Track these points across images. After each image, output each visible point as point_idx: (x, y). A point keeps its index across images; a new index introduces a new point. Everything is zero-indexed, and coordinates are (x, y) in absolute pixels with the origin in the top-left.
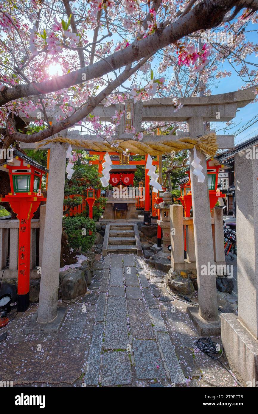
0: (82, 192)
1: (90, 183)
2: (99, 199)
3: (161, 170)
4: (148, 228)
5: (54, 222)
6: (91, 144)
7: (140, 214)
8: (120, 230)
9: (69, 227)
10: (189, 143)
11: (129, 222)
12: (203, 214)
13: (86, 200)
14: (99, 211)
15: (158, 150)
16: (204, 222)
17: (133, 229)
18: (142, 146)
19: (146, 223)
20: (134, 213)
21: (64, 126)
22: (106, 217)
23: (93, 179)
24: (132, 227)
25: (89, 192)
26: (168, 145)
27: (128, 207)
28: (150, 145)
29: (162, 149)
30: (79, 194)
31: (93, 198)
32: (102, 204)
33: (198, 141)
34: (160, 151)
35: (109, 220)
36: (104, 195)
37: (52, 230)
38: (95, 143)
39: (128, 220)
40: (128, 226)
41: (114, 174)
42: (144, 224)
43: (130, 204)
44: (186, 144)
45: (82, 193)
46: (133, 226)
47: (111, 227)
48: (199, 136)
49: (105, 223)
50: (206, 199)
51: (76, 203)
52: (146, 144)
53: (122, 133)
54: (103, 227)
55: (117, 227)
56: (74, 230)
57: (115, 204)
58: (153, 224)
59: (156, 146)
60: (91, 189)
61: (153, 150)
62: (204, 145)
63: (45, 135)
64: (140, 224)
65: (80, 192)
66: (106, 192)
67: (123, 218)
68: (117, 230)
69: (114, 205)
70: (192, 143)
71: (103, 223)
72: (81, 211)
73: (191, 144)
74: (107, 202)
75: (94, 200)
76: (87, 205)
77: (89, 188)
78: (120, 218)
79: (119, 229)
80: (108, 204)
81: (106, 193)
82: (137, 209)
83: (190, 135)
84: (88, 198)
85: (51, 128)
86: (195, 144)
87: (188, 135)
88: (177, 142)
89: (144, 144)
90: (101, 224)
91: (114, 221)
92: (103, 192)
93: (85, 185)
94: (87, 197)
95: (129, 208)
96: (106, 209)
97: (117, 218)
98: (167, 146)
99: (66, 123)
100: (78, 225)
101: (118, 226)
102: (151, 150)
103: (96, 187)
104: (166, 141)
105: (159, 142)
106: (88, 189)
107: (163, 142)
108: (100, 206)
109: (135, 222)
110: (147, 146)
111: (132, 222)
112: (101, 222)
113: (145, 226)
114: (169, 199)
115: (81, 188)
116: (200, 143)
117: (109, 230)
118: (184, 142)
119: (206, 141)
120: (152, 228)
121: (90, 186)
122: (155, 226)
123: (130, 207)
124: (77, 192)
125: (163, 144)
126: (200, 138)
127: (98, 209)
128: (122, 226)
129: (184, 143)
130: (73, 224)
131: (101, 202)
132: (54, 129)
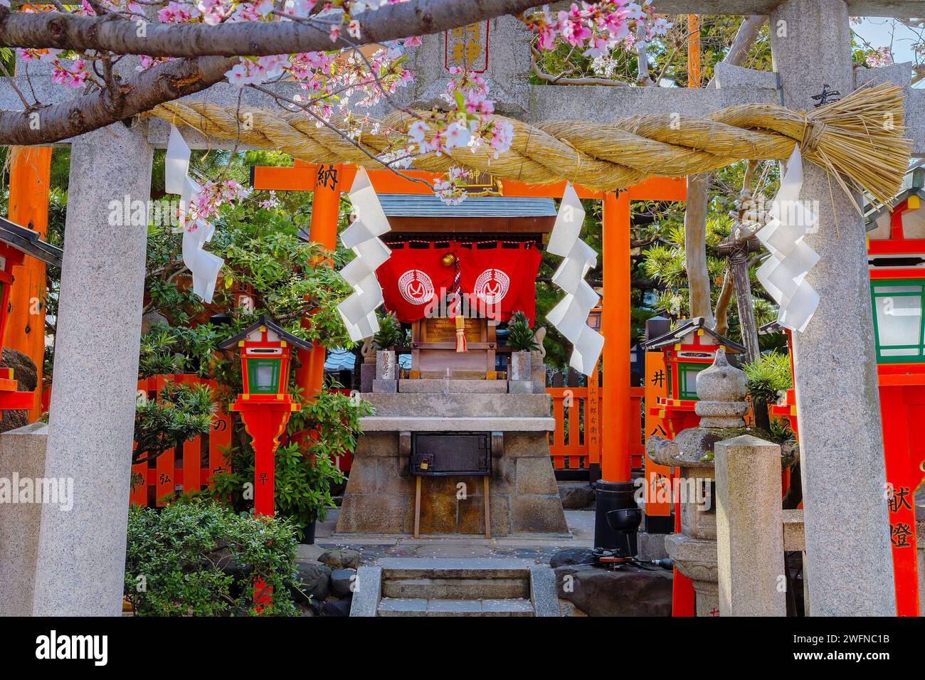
0: (212, 358)
1: (258, 304)
2: (313, 406)
3: (702, 232)
4: (616, 582)
5: (88, 515)
6: (280, 127)
7: (576, 503)
8: (446, 597)
9: (148, 559)
10: (771, 131)
11: (504, 553)
12: (843, 485)
13: (231, 408)
14: (312, 480)
15: (615, 164)
16: (848, 522)
17: (527, 594)
18: (532, 146)
19: (608, 555)
20: (542, 499)
21: (173, 89)
22: (359, 516)
23: (280, 284)
24: (519, 583)
25: (254, 361)
26: (666, 142)
27: (499, 455)
28: (575, 142)
29: (634, 161)
30: (187, 370)
31: (280, 397)
32: (331, 438)
33: (811, 126)
34: (627, 168)
35: (375, 541)
36: (348, 380)
37: (79, 552)
38: (301, 126)
39: (503, 543)
40: (494, 575)
41: (412, 245)
42: (597, 562)
43: (510, 436)
44: (755, 137)
45: (208, 366)
46: (525, 576)
47: (387, 577)
48: (822, 98)
49: (352, 554)
50: (861, 407)
51: (174, 426)
52: (557, 135)
53: (434, 75)
54: (338, 575)
55: (427, 582)
56: (177, 576)
57: (415, 435)
58: (647, 564)
59: (603, 145)
60: (264, 342)
61: (591, 165)
62: (840, 144)
63: (89, 118)
64: (570, 562)
65: (196, 363)
66: (360, 359)
67: (471, 531)
68: (428, 597)
69: (406, 445)
70: (785, 132)
71: (335, 554)
72: (204, 475)
73: (781, 139)
74: (366, 423)
75: (285, 406)
76: (237, 439)
77: (256, 337)
78: (448, 530)
79: (443, 592)
80: (371, 435)
81: (358, 365)
82: (561, 476)
83: (780, 88)
84: (246, 397)
85: (116, 97)
86: (799, 137)
87: (774, 85)
88: (707, 128)
89: (546, 136)
90: (324, 559)
91: (407, 542)
92: (340, 360)
93: (228, 320)
94: (238, 389)
95: (505, 465)
96: (356, 464)
97: (430, 524)
98: (661, 146)
99: (183, 78)
100: (197, 547)
101: (430, 575)
102: (581, 163)
103: (296, 331)
104: (655, 121)
105: (622, 126)
106: (248, 344)
107: (641, 126)
108: (322, 444)
109: (543, 550)
110: (562, 146)
111: (524, 553)
112: (323, 551)
113: (600, 572)
114: (731, 411)
115: (207, 333)
116: (824, 134)
117: (377, 595)
118: (745, 127)
119: (851, 123)
120: (642, 583)
121: (262, 321)
122: (662, 573)
123: (515, 460)
124: (180, 359)
125: (640, 133)
126: (829, 107)
127: (309, 467)
128: (456, 576)
129: (744, 133)
130: (168, 543)
131: (329, 425)
132: (128, 100)
